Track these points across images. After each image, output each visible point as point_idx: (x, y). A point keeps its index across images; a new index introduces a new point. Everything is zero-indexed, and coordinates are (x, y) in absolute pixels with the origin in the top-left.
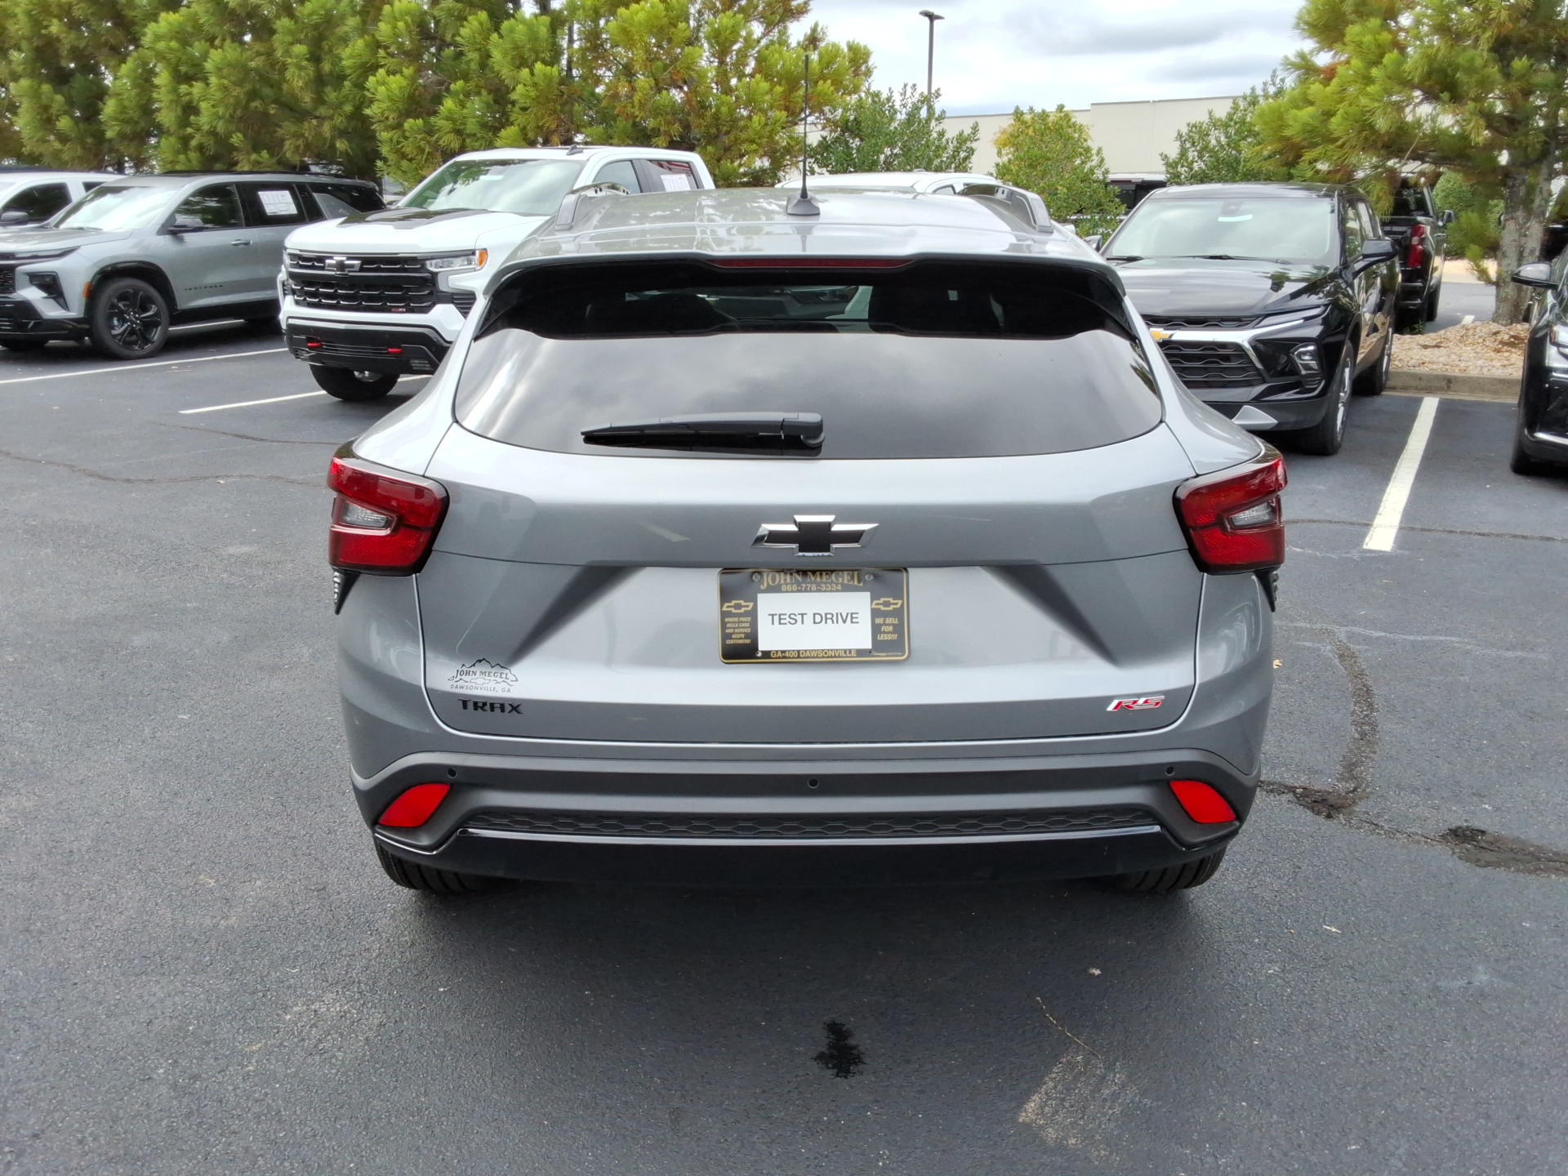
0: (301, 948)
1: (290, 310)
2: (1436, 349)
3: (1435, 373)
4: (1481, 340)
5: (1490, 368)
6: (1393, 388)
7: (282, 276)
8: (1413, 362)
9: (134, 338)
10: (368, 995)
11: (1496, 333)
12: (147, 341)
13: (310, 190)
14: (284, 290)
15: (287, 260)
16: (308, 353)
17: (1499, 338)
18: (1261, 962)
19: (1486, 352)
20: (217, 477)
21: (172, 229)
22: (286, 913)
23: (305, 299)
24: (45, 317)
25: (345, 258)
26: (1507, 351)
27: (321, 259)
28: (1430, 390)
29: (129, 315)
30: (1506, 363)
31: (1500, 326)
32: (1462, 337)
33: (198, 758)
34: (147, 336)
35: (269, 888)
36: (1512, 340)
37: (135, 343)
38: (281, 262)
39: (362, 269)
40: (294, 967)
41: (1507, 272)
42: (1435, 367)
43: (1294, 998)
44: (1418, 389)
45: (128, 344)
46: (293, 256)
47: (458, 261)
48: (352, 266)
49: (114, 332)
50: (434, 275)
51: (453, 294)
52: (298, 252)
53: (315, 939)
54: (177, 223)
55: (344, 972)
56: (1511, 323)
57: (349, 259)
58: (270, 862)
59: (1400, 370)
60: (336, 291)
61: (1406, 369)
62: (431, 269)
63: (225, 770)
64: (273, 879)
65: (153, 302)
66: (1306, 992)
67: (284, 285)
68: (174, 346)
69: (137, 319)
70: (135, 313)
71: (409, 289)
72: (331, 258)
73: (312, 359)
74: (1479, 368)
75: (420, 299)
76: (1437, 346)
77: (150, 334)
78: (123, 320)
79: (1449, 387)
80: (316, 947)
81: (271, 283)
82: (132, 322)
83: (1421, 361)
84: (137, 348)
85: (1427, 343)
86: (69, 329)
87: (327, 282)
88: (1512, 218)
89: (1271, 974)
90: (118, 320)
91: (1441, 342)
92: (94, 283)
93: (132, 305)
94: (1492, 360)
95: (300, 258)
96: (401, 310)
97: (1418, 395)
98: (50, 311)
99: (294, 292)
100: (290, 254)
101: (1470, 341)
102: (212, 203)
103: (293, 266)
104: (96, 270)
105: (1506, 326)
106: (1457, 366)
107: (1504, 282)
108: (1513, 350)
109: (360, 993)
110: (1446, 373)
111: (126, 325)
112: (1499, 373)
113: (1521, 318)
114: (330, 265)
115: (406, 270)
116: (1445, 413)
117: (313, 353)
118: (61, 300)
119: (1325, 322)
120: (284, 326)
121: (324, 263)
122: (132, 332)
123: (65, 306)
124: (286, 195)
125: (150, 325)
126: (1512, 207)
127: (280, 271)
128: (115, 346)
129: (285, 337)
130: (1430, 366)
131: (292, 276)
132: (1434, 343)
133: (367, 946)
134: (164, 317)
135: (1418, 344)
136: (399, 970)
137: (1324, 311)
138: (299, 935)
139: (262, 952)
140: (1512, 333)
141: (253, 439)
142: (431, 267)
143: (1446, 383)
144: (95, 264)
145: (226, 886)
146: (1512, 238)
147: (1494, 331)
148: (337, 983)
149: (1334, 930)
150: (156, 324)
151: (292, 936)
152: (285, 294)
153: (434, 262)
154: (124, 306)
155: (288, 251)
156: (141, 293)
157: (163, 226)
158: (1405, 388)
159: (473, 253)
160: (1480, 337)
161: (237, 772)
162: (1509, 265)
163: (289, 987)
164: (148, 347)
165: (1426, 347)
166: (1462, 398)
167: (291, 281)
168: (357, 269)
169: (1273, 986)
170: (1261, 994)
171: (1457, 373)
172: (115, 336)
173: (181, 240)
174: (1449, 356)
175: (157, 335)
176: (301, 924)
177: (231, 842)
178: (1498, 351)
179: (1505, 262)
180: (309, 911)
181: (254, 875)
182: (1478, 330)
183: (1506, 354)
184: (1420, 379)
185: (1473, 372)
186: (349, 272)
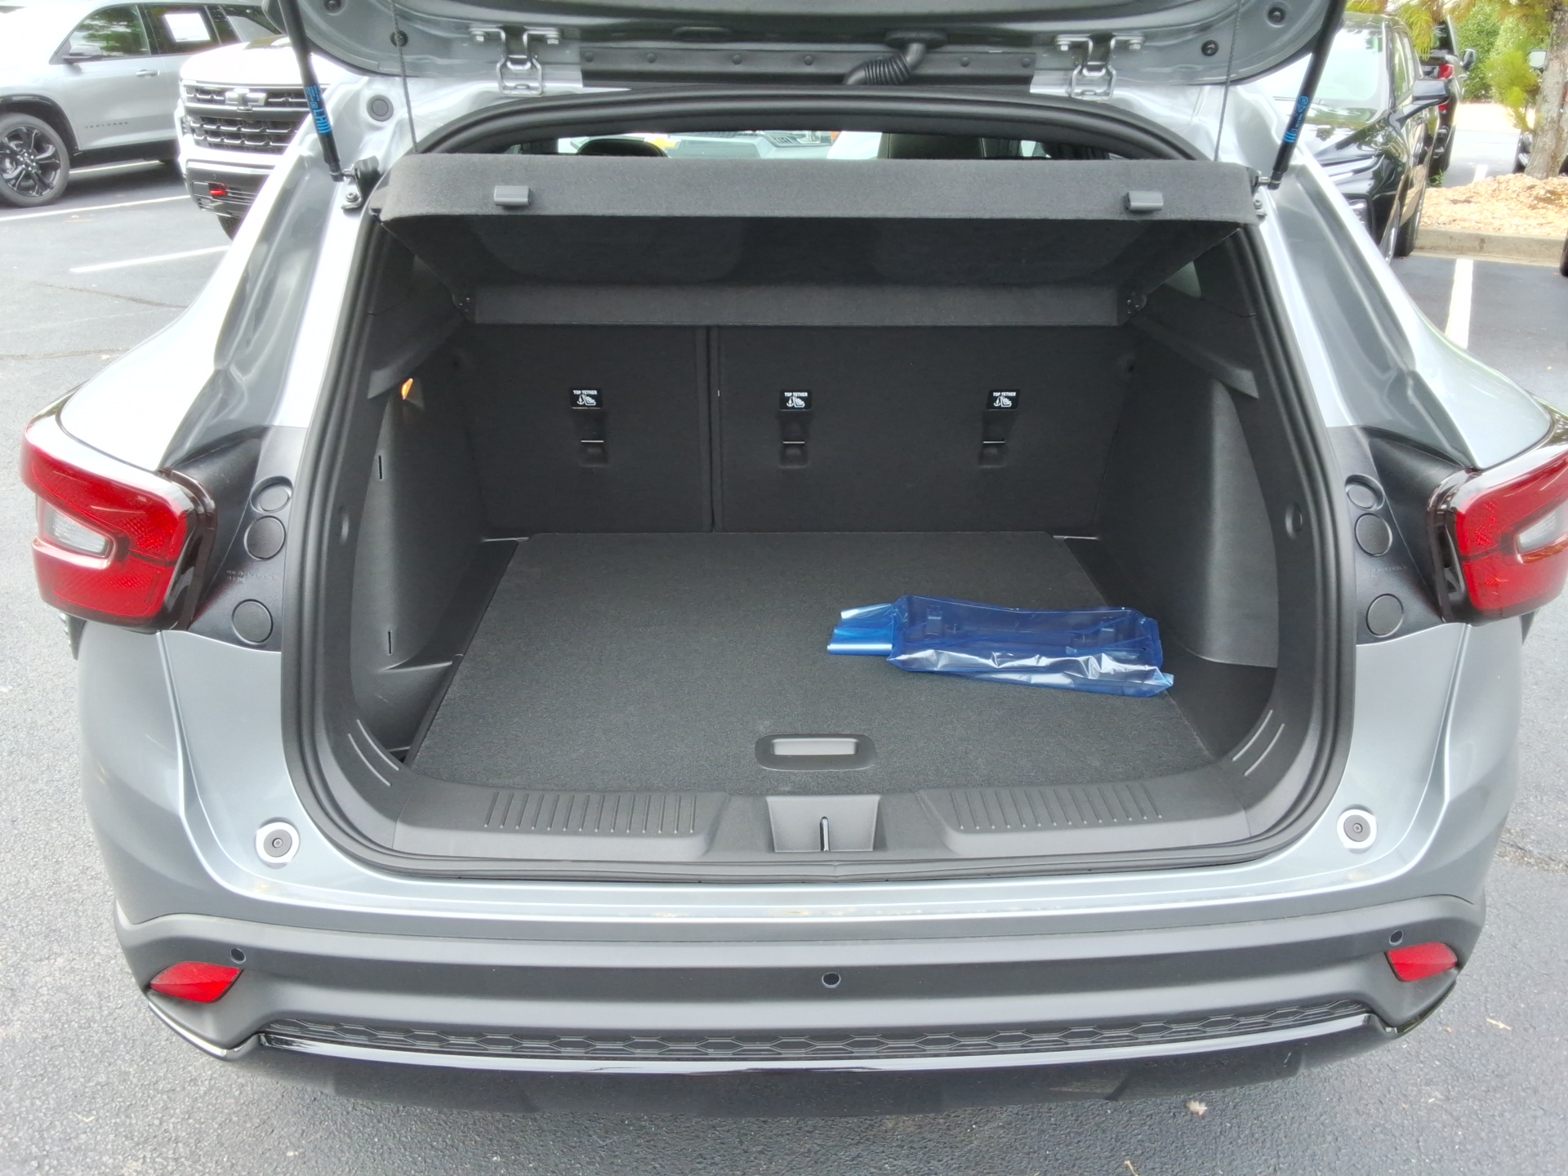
0: (102, 1078)
1: (193, 154)
2: (1466, 204)
3: (1468, 232)
4: (1514, 195)
5: (1526, 226)
6: (1422, 248)
7: (179, 113)
8: (1442, 220)
9: (31, 182)
10: (187, 1163)
11: (1531, 187)
12: (46, 186)
13: (224, 13)
14: (183, 128)
15: (183, 93)
16: (213, 202)
17: (1534, 193)
18: (1415, 1084)
19: (1521, 209)
20: (101, 352)
21: (70, 59)
22: (90, 1014)
23: (205, 139)
25: (247, 91)
26: (1543, 208)
27: (221, 92)
28: (1462, 251)
29: (23, 156)
30: (1543, 221)
31: (1535, 179)
32: (1494, 191)
33: (10, 753)
34: (47, 181)
35: (73, 970)
36: (1549, 195)
37: (32, 188)
38: (177, 95)
39: (268, 104)
40: (88, 1115)
41: (1547, 119)
42: (1466, 224)
43: (1469, 1147)
44: (1448, 249)
45: (24, 190)
46: (190, 89)
48: (256, 100)
49: (6, 176)
52: (195, 84)
53: (124, 1060)
54: (71, 51)
55: (157, 1122)
56: (1547, 177)
57: (252, 91)
58: (80, 926)
59: (1429, 228)
60: (239, 129)
61: (1435, 227)
63: (43, 773)
64: (80, 954)
65: (49, 142)
66: (1483, 1134)
67: (182, 122)
68: (76, 190)
69: (32, 161)
70: (30, 154)
72: (231, 90)
73: (217, 209)
74: (1515, 227)
76: (1468, 201)
77: (49, 179)
78: (16, 163)
79: (1481, 248)
80: (124, 1076)
81: (167, 122)
82: (27, 165)
83: (1451, 219)
84: (34, 194)
85: (1456, 198)
87: (230, 119)
88: (1557, 57)
89: (1434, 1104)
90: (11, 163)
91: (1472, 197)
93: (26, 145)
94: (1527, 218)
95: (198, 90)
97: (1450, 257)
99: (193, 130)
100: (185, 86)
101: (1503, 196)
102: (121, 28)
103: (192, 100)
105: (1541, 179)
106: (1491, 224)
107: (1542, 130)
108: (1550, 206)
109: (176, 1160)
110: (1480, 232)
111: (20, 168)
112: (1536, 233)
113: (1558, 170)
114: (230, 100)
116: (1485, 278)
117: (219, 202)
119: (1377, 175)
120: (184, 171)
122: (28, 176)
124: (196, 19)
125: (47, 168)
126: (1557, 44)
127: (175, 107)
128: (11, 193)
129: (186, 184)
130: (1462, 224)
131: (191, 112)
132: (1464, 198)
133: (195, 1074)
134: (64, 160)
135: (1446, 199)
136: (235, 1119)
137: (1376, 163)
138: (103, 1052)
139: (48, 1084)
140: (1548, 188)
141: (149, 303)
143: (1480, 243)
145: (15, 966)
146: (1555, 80)
147: (1529, 184)
148: (146, 1141)
149: (1502, 1026)
150: (55, 167)
151: (93, 1054)
152: (184, 133)
154: (17, 146)
155: (184, 82)
156: (35, 131)
157: (56, 53)
158: (1434, 248)
160: (1514, 192)
161: (57, 777)
162: (1549, 111)
163: (78, 1149)
164: (47, 194)
165: (1455, 202)
166: (1497, 260)
167: (189, 118)
168: (262, 103)
169: (1439, 1126)
170: (1425, 1141)
171: (1490, 232)
172: (8, 181)
173: (78, 71)
174: (1481, 213)
175: (56, 179)
176: (107, 1033)
177: (33, 892)
178: (1533, 207)
179: (1545, 107)
180: (121, 1012)
181: (56, 948)
182: (1511, 183)
183: (1542, 211)
184: (1451, 238)
185: (1509, 232)
186: (253, 107)
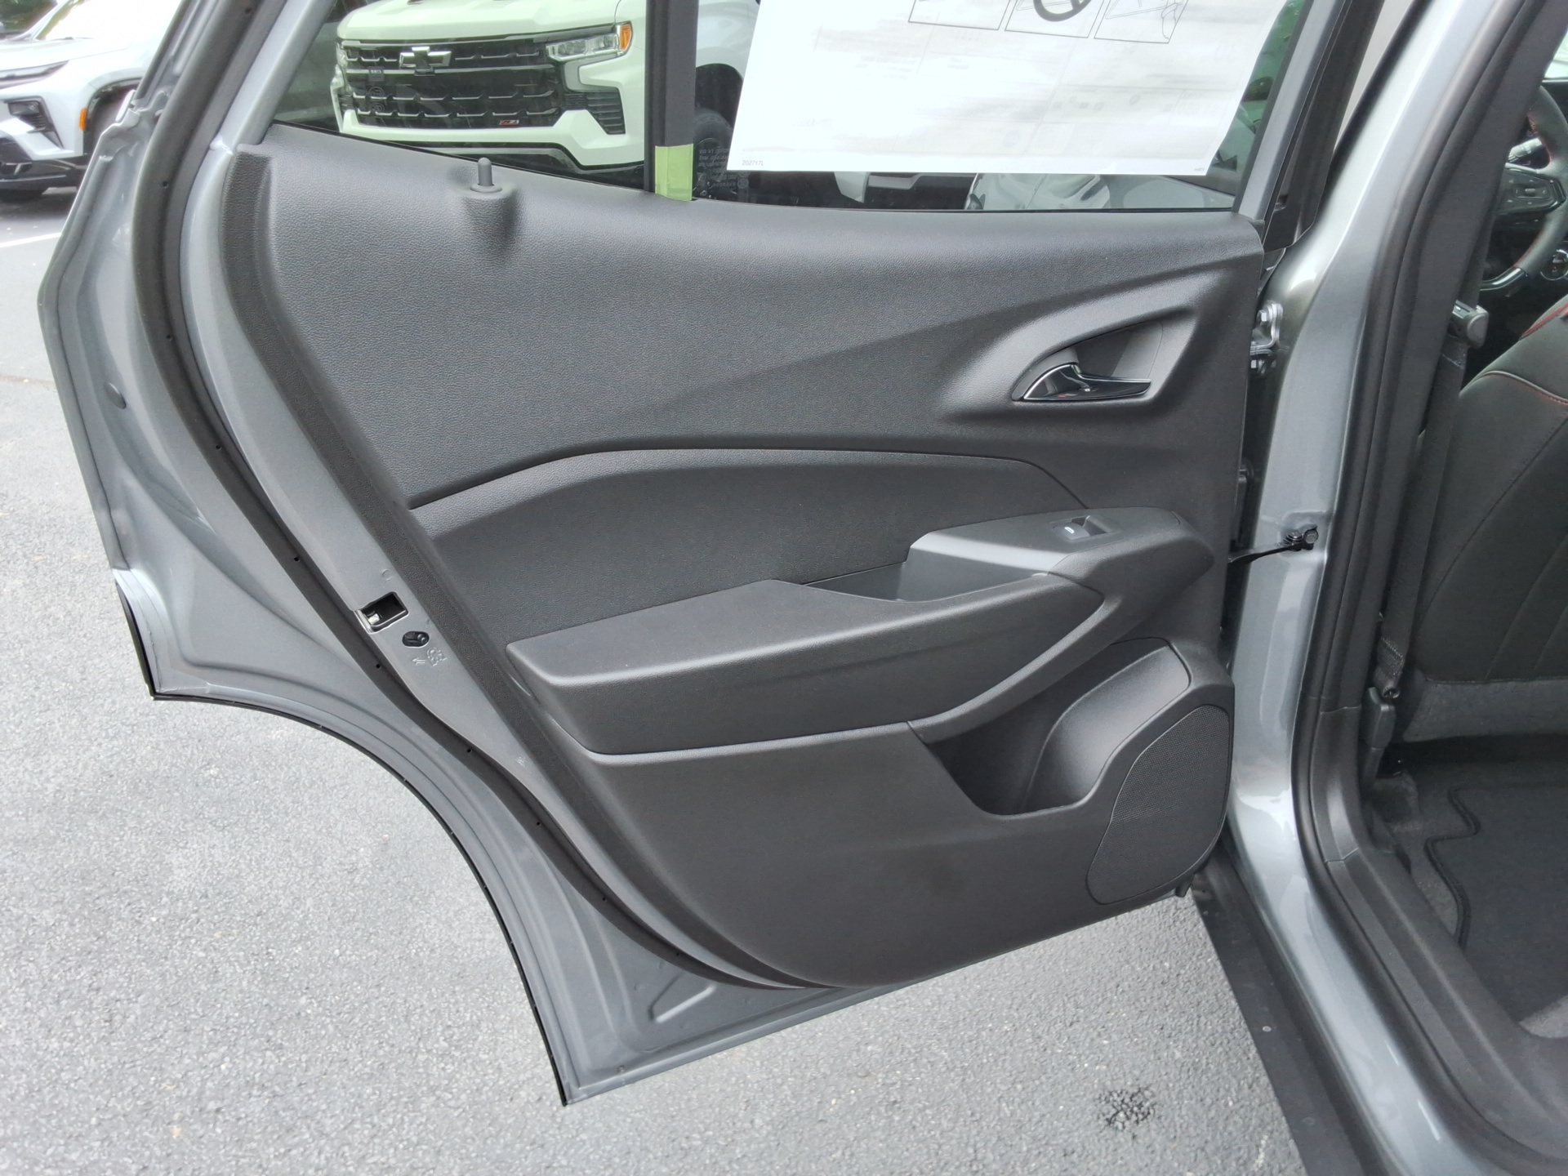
1: (353, 131)
7: (337, 82)
14: (341, 102)
15: (342, 57)
23: (373, 114)
24: (34, 158)
25: (426, 49)
27: (393, 53)
38: (333, 61)
39: (453, 64)
46: (351, 51)
47: (591, 44)
48: (439, 59)
50: (559, 66)
51: (586, 94)
52: (358, 44)
57: (433, 49)
60: (417, 98)
62: (552, 57)
67: (340, 96)
71: (523, 91)
72: (408, 49)
75: (544, 104)
86: (65, 172)
87: (403, 86)
92: (91, 110)
95: (361, 53)
96: (512, 122)
98: (39, 148)
99: (355, 104)
100: (346, 48)
103: (352, 65)
104: (92, 91)
114: (407, 60)
115: (519, 62)
118: (52, 134)
121: (397, 56)
123: (58, 142)
127: (332, 74)
131: (351, 79)
142: (554, 52)
144: (90, 84)
152: (343, 109)
153: (556, 46)
155: (344, 43)
159: (613, 30)
167: (350, 88)
168: (446, 63)
186: (435, 68)
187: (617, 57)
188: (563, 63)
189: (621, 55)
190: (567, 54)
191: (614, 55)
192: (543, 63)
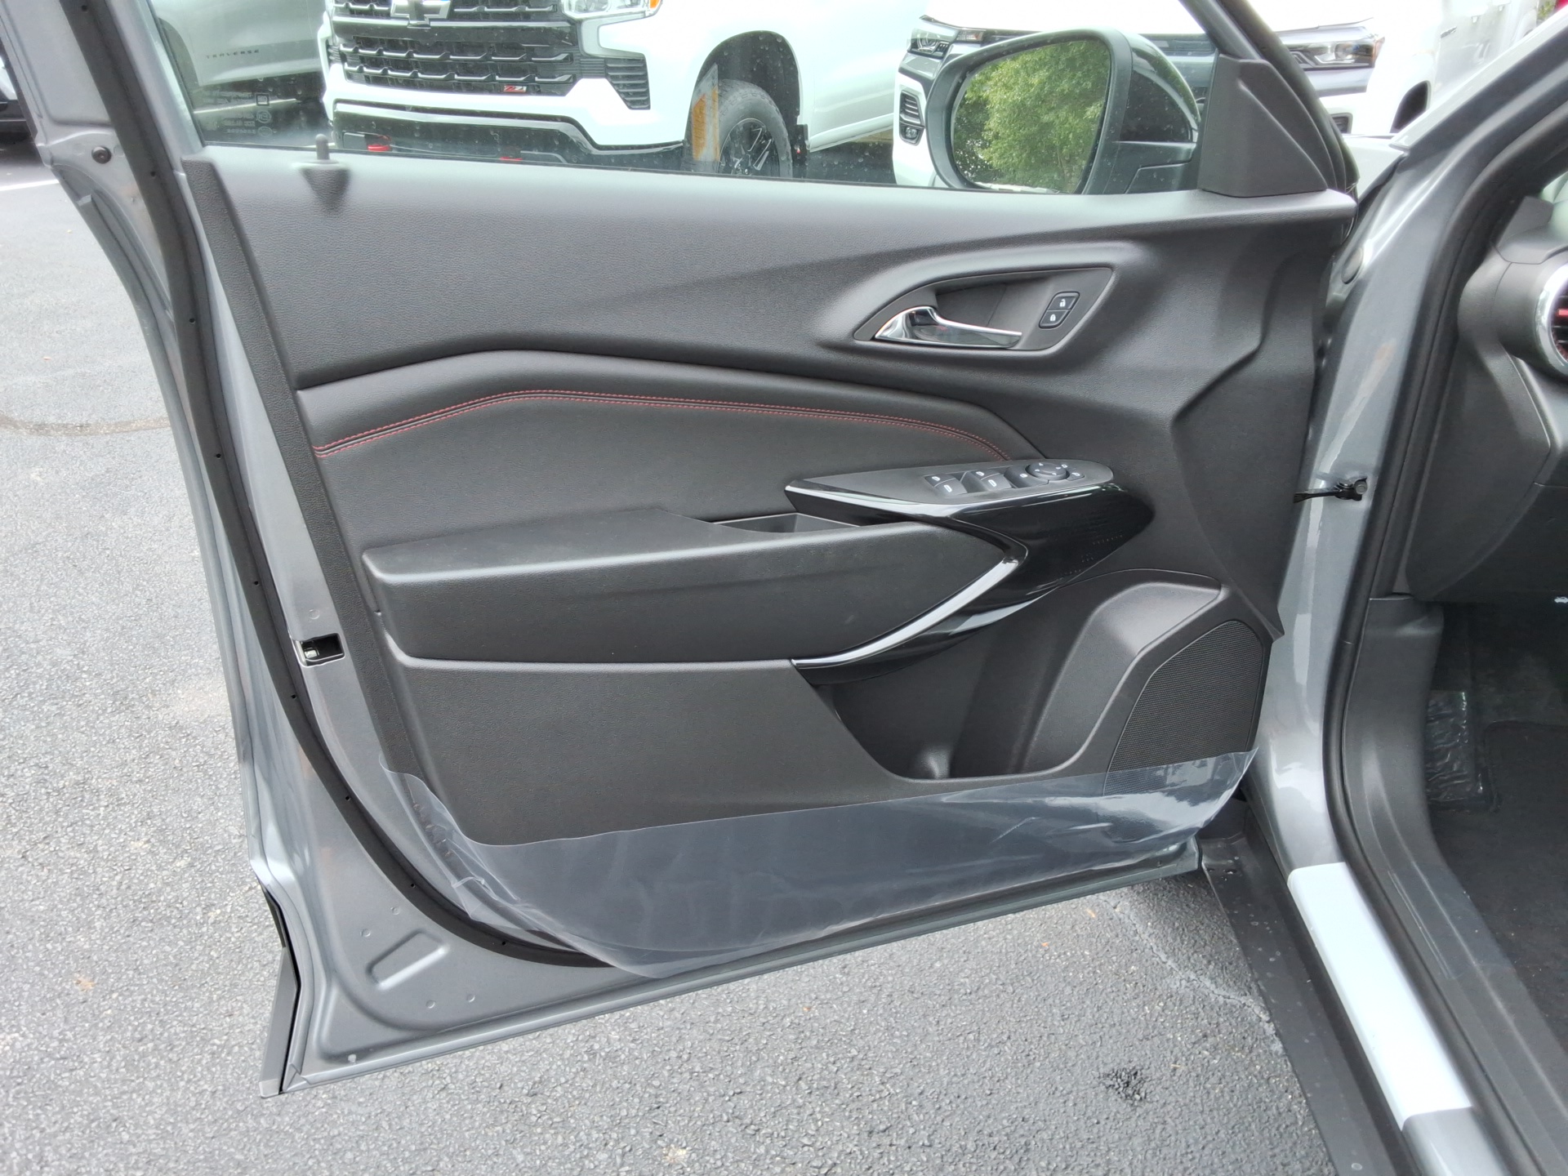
7: (324, 32)
14: (329, 55)
15: (330, 3)
23: (360, 70)
39: (452, 16)
48: (436, 10)
50: (575, 24)
51: (606, 60)
60: (410, 55)
62: (568, 13)
67: (328, 46)
71: (532, 52)
75: (555, 68)
81: (308, 45)
87: (394, 39)
96: (518, 88)
99: (343, 58)
114: (399, 9)
115: (527, 17)
120: (332, 116)
121: (388, 4)
127: (320, 22)
129: (334, 136)
131: (340, 29)
142: (570, 8)
152: (330, 63)
167: (338, 39)
168: (444, 14)
186: (431, 20)
187: (645, 17)
188: (580, 22)
189: (650, 15)
190: (586, 11)
191: (640, 15)
192: (557, 21)
